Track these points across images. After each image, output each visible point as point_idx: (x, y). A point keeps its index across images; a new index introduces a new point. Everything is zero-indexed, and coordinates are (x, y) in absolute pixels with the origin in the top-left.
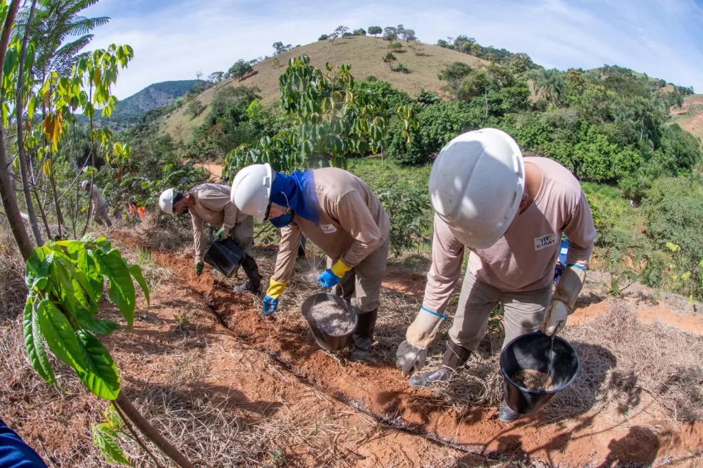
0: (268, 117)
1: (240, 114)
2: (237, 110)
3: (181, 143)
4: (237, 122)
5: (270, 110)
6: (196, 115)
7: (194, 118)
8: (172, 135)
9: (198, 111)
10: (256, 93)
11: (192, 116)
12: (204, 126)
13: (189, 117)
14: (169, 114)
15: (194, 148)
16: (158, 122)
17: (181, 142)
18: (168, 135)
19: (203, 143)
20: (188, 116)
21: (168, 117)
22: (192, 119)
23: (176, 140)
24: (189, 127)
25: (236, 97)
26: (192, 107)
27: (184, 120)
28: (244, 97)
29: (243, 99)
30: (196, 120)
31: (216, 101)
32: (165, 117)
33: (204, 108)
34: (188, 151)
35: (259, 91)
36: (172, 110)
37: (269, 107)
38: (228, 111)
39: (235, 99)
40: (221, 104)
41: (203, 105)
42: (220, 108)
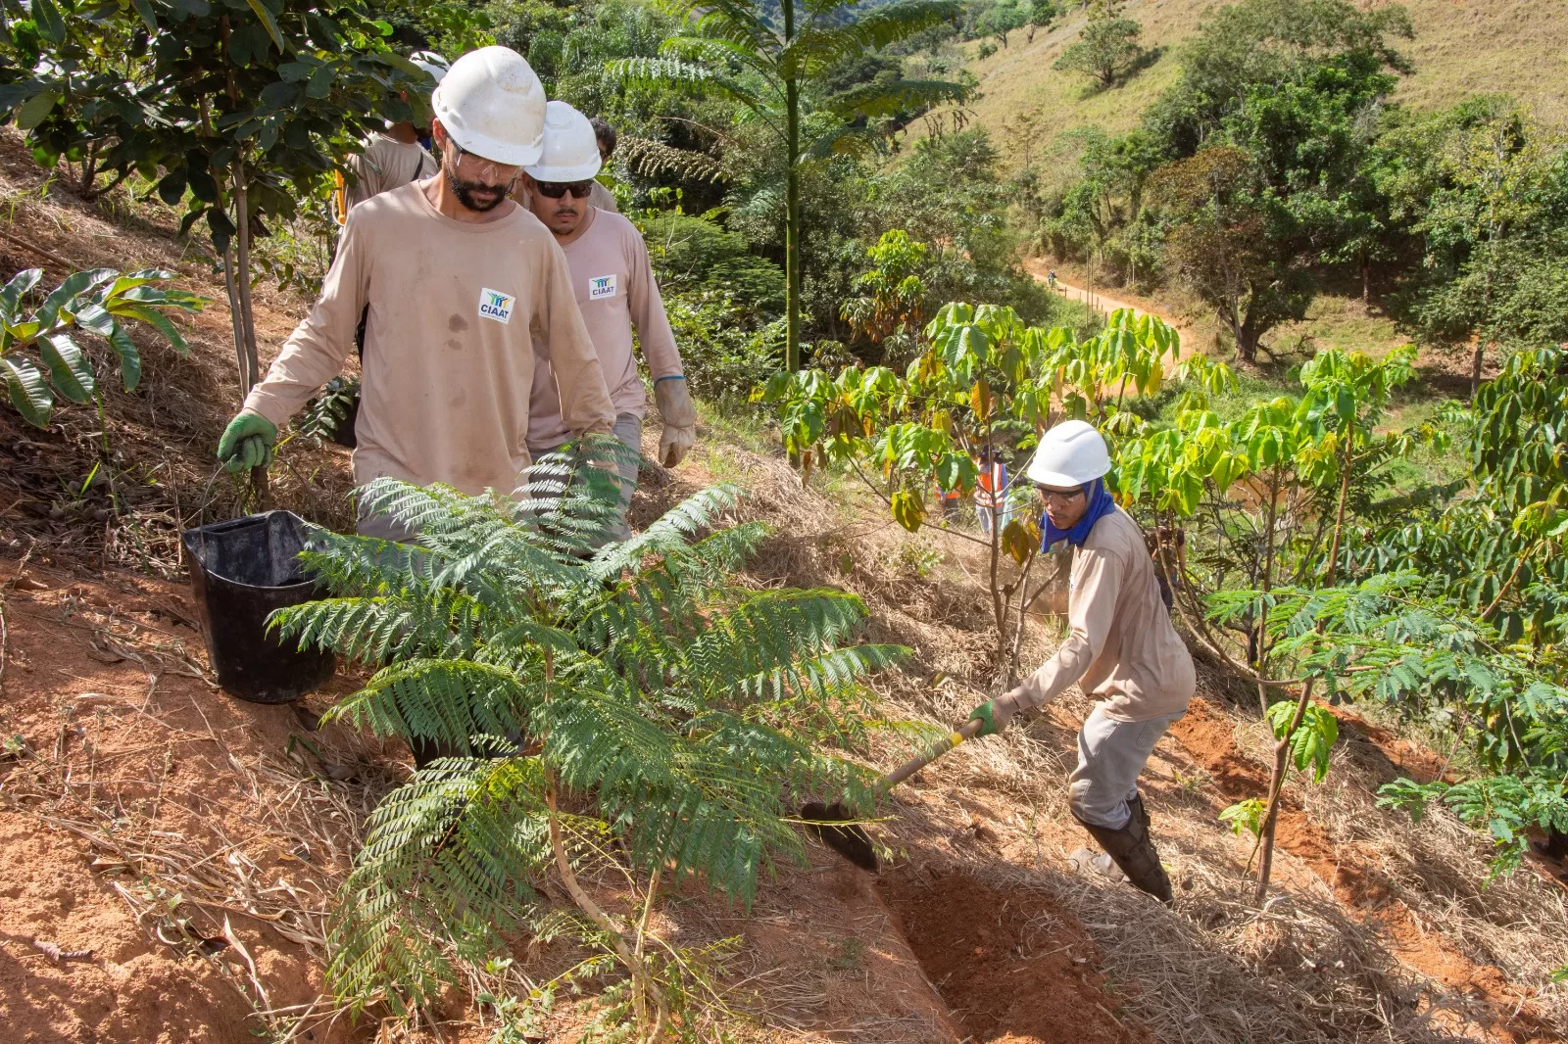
0: (1420, 165)
1: (1302, 133)
2: (1291, 116)
3: (1027, 184)
4: (1282, 166)
5: (1436, 137)
6: (1110, 80)
7: (1098, 90)
8: (997, 141)
9: (1120, 64)
10: (1393, 42)
11: (1088, 83)
12: (1136, 142)
13: (1077, 81)
14: (990, 41)
15: (1077, 219)
16: (940, 60)
17: (1029, 182)
18: (982, 136)
19: (1119, 211)
20: (1076, 75)
21: (986, 53)
22: (1087, 95)
23: (1011, 166)
24: (1071, 126)
25: (1297, 48)
26: (1099, 40)
27: (1055, 88)
28: (1334, 52)
29: (1326, 59)
30: (1108, 100)
31: (1209, 50)
32: (974, 47)
33: (1148, 60)
34: (1052, 225)
35: (1409, 34)
36: (1009, 28)
37: (1435, 124)
38: (1251, 109)
39: (1289, 52)
40: (1225, 66)
41: (1146, 42)
42: (1218, 80)
